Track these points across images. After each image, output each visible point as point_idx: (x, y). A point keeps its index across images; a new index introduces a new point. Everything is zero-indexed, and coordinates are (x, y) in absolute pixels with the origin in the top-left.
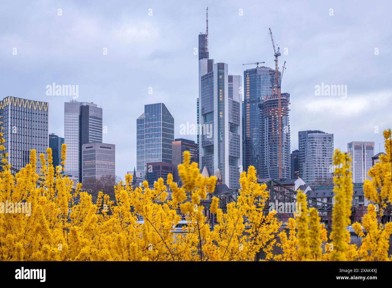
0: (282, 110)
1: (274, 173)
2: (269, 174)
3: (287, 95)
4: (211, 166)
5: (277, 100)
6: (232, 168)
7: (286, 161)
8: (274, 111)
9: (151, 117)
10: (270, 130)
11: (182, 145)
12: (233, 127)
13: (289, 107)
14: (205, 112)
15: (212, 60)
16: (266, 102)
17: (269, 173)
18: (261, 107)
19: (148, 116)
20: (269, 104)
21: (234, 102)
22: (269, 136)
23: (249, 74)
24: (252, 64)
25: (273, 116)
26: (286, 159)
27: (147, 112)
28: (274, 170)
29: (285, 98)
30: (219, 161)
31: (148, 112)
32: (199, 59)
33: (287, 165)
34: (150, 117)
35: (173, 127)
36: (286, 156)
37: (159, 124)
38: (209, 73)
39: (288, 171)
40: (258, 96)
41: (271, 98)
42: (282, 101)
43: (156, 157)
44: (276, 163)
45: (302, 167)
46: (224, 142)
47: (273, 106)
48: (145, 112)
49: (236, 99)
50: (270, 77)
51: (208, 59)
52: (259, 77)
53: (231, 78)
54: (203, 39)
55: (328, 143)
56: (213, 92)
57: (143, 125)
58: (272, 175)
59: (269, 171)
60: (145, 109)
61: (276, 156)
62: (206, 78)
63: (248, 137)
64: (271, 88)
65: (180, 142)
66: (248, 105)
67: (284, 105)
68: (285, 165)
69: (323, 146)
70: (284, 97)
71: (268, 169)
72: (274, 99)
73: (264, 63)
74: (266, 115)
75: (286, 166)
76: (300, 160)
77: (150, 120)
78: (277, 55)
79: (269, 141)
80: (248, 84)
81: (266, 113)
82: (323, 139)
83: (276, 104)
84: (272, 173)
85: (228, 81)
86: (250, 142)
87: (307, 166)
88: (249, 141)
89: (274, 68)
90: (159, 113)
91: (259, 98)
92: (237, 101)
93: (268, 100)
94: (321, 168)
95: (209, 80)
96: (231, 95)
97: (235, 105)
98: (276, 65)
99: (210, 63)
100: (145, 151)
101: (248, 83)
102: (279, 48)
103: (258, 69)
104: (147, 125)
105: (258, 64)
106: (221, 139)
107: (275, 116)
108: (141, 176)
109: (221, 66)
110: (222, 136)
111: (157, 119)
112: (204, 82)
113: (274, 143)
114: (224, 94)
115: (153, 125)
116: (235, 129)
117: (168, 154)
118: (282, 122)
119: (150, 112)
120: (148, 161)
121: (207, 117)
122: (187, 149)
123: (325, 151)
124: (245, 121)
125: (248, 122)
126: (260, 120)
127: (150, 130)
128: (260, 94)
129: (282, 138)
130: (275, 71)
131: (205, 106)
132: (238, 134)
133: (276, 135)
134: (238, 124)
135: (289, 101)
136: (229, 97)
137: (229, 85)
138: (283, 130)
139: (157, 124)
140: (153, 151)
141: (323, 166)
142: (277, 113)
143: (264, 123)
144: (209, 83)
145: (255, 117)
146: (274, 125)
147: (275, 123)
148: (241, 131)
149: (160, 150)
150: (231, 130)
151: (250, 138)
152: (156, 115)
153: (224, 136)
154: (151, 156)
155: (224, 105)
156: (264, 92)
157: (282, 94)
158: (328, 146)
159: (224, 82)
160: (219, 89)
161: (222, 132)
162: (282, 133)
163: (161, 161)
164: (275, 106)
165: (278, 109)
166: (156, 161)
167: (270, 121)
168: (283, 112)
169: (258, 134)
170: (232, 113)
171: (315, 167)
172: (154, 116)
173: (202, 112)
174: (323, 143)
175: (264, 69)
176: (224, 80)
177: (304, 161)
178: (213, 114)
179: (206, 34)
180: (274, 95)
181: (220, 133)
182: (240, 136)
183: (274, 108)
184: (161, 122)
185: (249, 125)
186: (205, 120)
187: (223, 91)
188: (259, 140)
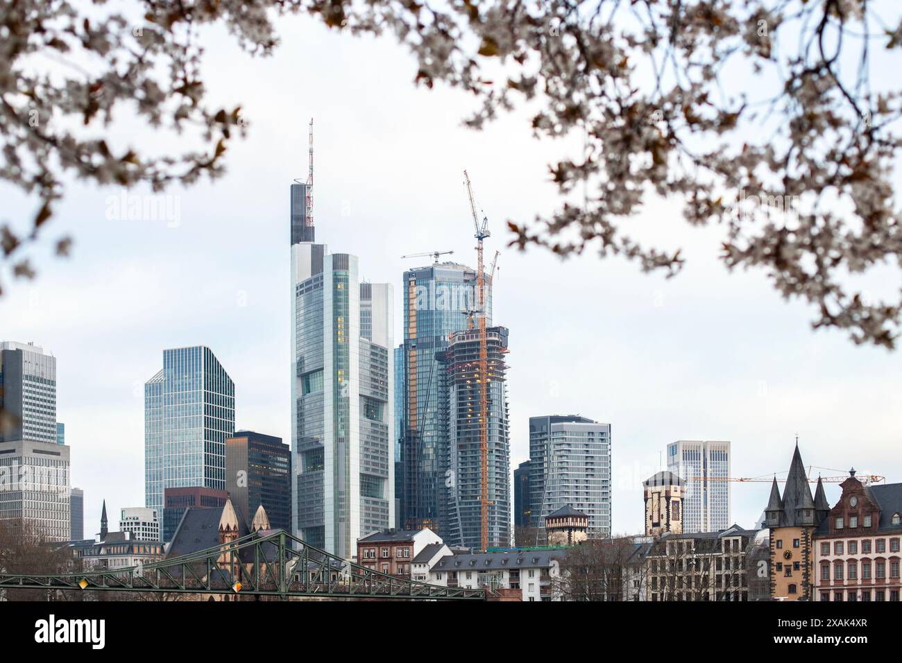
0: (491, 368)
1: (470, 514)
2: (459, 517)
4: (318, 498)
5: (478, 343)
6: (367, 502)
7: (498, 488)
8: (473, 368)
9: (179, 379)
10: (462, 412)
11: (249, 448)
12: (372, 406)
13: (508, 359)
14: (307, 370)
15: (322, 246)
16: (453, 347)
17: (459, 514)
18: (441, 357)
19: (172, 377)
20: (460, 352)
21: (373, 347)
22: (459, 428)
23: (415, 278)
24: (423, 255)
25: (470, 380)
26: (498, 481)
27: (168, 368)
28: (470, 508)
29: (496, 339)
30: (336, 486)
31: (172, 367)
32: (292, 244)
33: (502, 497)
34: (175, 379)
35: (231, 403)
36: (498, 476)
37: (197, 396)
38: (315, 276)
39: (503, 511)
40: (436, 332)
41: (463, 339)
42: (490, 345)
43: (190, 475)
44: (476, 491)
45: (539, 501)
46: (348, 441)
47: (469, 357)
48: (165, 368)
49: (378, 340)
51: (312, 243)
53: (366, 291)
54: (300, 195)
55: (599, 446)
56: (322, 322)
57: (160, 398)
58: (465, 519)
59: (458, 510)
60: (165, 359)
61: (476, 474)
62: (307, 290)
63: (412, 429)
64: (466, 314)
65: (245, 440)
66: (414, 353)
67: (494, 355)
68: (497, 496)
69: (587, 451)
70: (495, 335)
71: (457, 504)
72: (470, 340)
73: (451, 253)
74: (453, 378)
75: (498, 499)
76: (532, 484)
77: (175, 386)
78: (480, 238)
79: (458, 439)
80: (412, 304)
81: (453, 372)
82: (586, 437)
83: (475, 353)
84: (466, 514)
85: (361, 297)
86: (417, 441)
87: (549, 499)
88: (414, 438)
89: (474, 267)
90: (197, 371)
91: (438, 338)
92: (382, 343)
93: (458, 342)
94: (582, 504)
95: (314, 293)
96: (366, 329)
97: (377, 355)
98: (480, 259)
99: (317, 252)
100: (165, 461)
101: (412, 301)
102: (486, 219)
103: (436, 269)
104: (169, 399)
105: (437, 255)
106: (342, 434)
107: (474, 380)
108: (155, 520)
109: (341, 261)
110: (343, 427)
111: (193, 384)
112: (302, 298)
113: (472, 445)
114: (347, 327)
115: (183, 397)
116: (377, 412)
117: (220, 468)
118: (488, 396)
119: (175, 367)
120: (173, 485)
121: (310, 381)
122: (263, 456)
123: (592, 463)
124: (406, 392)
125: (412, 395)
126: (440, 389)
127: (176, 410)
128: (440, 327)
129: (489, 433)
130: (477, 272)
131: (306, 356)
132: (385, 421)
133: (475, 427)
134: (384, 399)
135: (507, 346)
136: (361, 335)
137: (361, 306)
138: (491, 414)
139: (193, 396)
140: (183, 460)
141: (587, 499)
142: (479, 373)
143: (448, 397)
144: (314, 300)
145: (430, 381)
146: (472, 403)
147: (473, 397)
148: (391, 416)
149: (201, 458)
150: (367, 412)
151: (418, 432)
152: (189, 375)
153: (348, 428)
154: (179, 473)
155: (347, 354)
156: (450, 323)
157: (489, 330)
158: (599, 452)
159: (347, 301)
160: (336, 314)
161: (343, 417)
162: (489, 421)
163: (203, 485)
164: (474, 357)
165: (481, 364)
166: (190, 484)
167: (460, 393)
168: (491, 372)
169: (435, 421)
170: (368, 373)
171: (567, 502)
172: (186, 378)
173: (297, 370)
174: (587, 445)
175: (451, 269)
176: (347, 294)
177: (542, 488)
178: (323, 375)
179: (308, 183)
180: (472, 331)
181: (339, 420)
182: (387, 428)
183: (471, 362)
184: (203, 390)
185: (414, 400)
186: (307, 388)
187: (347, 320)
188: (438, 437)
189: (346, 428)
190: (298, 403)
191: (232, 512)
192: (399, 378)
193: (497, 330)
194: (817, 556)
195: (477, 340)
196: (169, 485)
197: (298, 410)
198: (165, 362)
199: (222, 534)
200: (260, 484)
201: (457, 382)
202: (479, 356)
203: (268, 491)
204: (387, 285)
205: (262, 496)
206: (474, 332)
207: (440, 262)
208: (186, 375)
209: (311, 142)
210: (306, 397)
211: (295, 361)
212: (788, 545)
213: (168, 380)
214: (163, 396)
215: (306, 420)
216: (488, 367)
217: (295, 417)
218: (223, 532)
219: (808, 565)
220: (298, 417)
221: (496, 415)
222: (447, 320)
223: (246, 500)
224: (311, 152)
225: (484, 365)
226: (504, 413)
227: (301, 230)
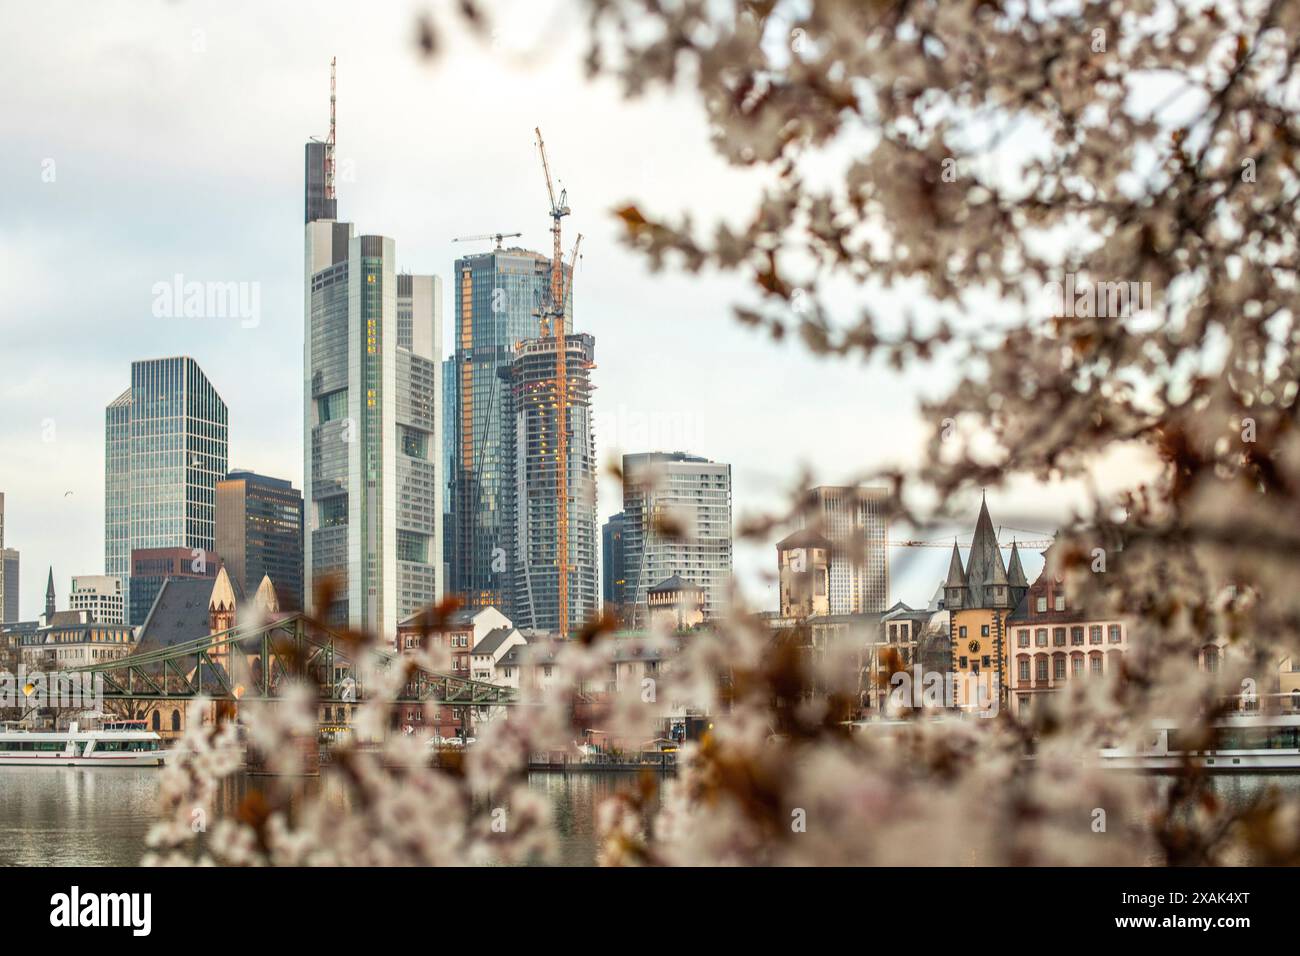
0: (571, 388)
1: (545, 584)
2: (529, 588)
3: (586, 341)
4: (340, 563)
5: (555, 355)
6: (406, 567)
7: (582, 548)
8: (548, 388)
9: (153, 401)
10: (533, 448)
11: (247, 494)
12: (413, 439)
13: (593, 377)
14: (326, 389)
15: (347, 226)
16: (520, 361)
17: (529, 584)
18: (505, 374)
19: (143, 399)
20: (530, 366)
21: (415, 359)
22: (529, 468)
23: (470, 269)
24: (480, 238)
25: (544, 404)
26: (582, 540)
27: (138, 386)
28: (544, 577)
29: (579, 350)
30: (365, 547)
31: (143, 385)
32: (307, 222)
33: (586, 562)
34: (148, 401)
35: (223, 433)
36: (581, 533)
37: (176, 425)
38: (338, 265)
39: (588, 580)
40: (499, 340)
41: (535, 349)
42: (570, 358)
43: (166, 531)
44: (552, 554)
45: (637, 567)
46: (381, 485)
47: (543, 374)
48: (133, 386)
49: (421, 350)
50: (536, 282)
51: (334, 221)
52: (501, 281)
53: (405, 285)
54: (318, 157)
55: (715, 494)
56: (347, 327)
57: (127, 427)
58: (538, 591)
59: (528, 578)
60: (133, 374)
61: (552, 531)
62: (326, 283)
63: (466, 469)
64: (538, 316)
65: (241, 484)
66: (468, 367)
67: (576, 371)
68: (579, 559)
69: (700, 500)
70: (577, 345)
71: (527, 570)
72: (544, 352)
73: (518, 235)
74: (521, 401)
75: (582, 564)
76: (627, 543)
77: (148, 410)
78: (557, 216)
79: (529, 484)
80: (467, 303)
81: (521, 394)
82: (698, 481)
83: (550, 368)
84: (538, 584)
85: (398, 293)
86: (472, 485)
87: (650, 565)
88: (469, 481)
89: (549, 254)
90: (177, 390)
91: (500, 348)
92: (426, 355)
93: (527, 353)
94: (693, 572)
95: (337, 287)
96: (405, 336)
97: (420, 370)
98: (557, 244)
99: (341, 233)
100: (133, 512)
101: (467, 299)
102: (564, 191)
103: (499, 256)
104: (138, 428)
105: (500, 238)
106: (373, 475)
107: (549, 404)
108: (118, 593)
109: (373, 246)
110: (373, 468)
111: (172, 407)
112: (321, 293)
113: (546, 491)
114: (380, 333)
115: (157, 426)
116: (419, 446)
117: (207, 521)
118: (568, 426)
119: (148, 385)
120: (142, 544)
121: (330, 404)
122: (266, 505)
123: (707, 516)
124: (458, 421)
125: (467, 423)
126: (503, 416)
127: (148, 443)
128: (504, 333)
129: (570, 475)
130: (552, 262)
131: (325, 370)
132: (430, 460)
133: (551, 466)
134: (429, 429)
135: (592, 360)
136: (398, 343)
137: (399, 305)
138: (572, 450)
139: (172, 424)
140: (157, 510)
141: (700, 564)
142: (555, 396)
143: (515, 427)
144: (336, 297)
145: (490, 406)
146: (546, 435)
147: (548, 427)
148: (437, 451)
149: (181, 508)
150: (407, 446)
151: (474, 473)
152: (167, 396)
153: (381, 468)
154: (152, 528)
155: (381, 369)
156: (517, 327)
157: (568, 338)
158: (716, 502)
159: (380, 297)
160: (365, 316)
161: (374, 453)
162: (570, 458)
163: (184, 545)
164: (549, 373)
165: (557, 383)
166: (166, 543)
167: (531, 421)
168: (573, 393)
169: (497, 460)
170: (407, 395)
171: (673, 568)
172: (162, 400)
173: (313, 390)
174: (699, 492)
175: (518, 257)
176: (380, 288)
177: (639, 549)
178: (347, 396)
179: (329, 142)
180: (546, 340)
181: (369, 457)
182: (433, 468)
183: (545, 381)
184: (185, 416)
185: (468, 431)
186: (325, 414)
187: (379, 324)
188: (501, 479)
189: (379, 467)
190: (313, 433)
191: (228, 584)
192: (448, 400)
193: (579, 338)
194: (1013, 648)
195: (553, 351)
196: (138, 545)
197: (313, 442)
198: (133, 378)
199: (212, 615)
200: (261, 544)
201: (527, 407)
202: (555, 372)
203: (272, 552)
204: (433, 278)
205: (265, 559)
206: (548, 340)
207: (504, 247)
208: (162, 395)
209: (333, 88)
210: (324, 426)
211: (309, 378)
212: (974, 634)
213: (138, 402)
214: (130, 424)
215: (324, 456)
216: (568, 387)
217: (310, 453)
218: (214, 612)
219: (1001, 661)
220: (313, 452)
221: (579, 451)
222: (513, 324)
223: (242, 566)
224: (333, 101)
225: (562, 384)
226: (589, 449)
227: (319, 204)
